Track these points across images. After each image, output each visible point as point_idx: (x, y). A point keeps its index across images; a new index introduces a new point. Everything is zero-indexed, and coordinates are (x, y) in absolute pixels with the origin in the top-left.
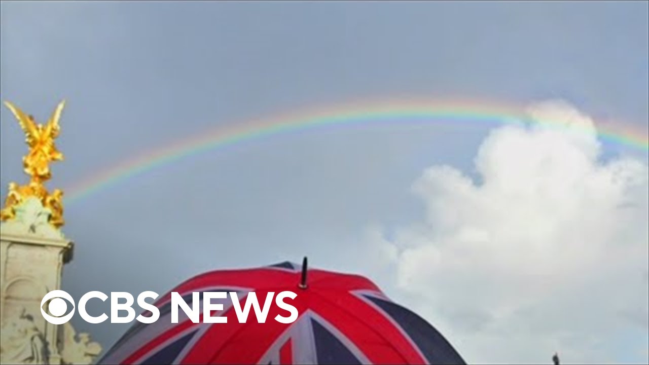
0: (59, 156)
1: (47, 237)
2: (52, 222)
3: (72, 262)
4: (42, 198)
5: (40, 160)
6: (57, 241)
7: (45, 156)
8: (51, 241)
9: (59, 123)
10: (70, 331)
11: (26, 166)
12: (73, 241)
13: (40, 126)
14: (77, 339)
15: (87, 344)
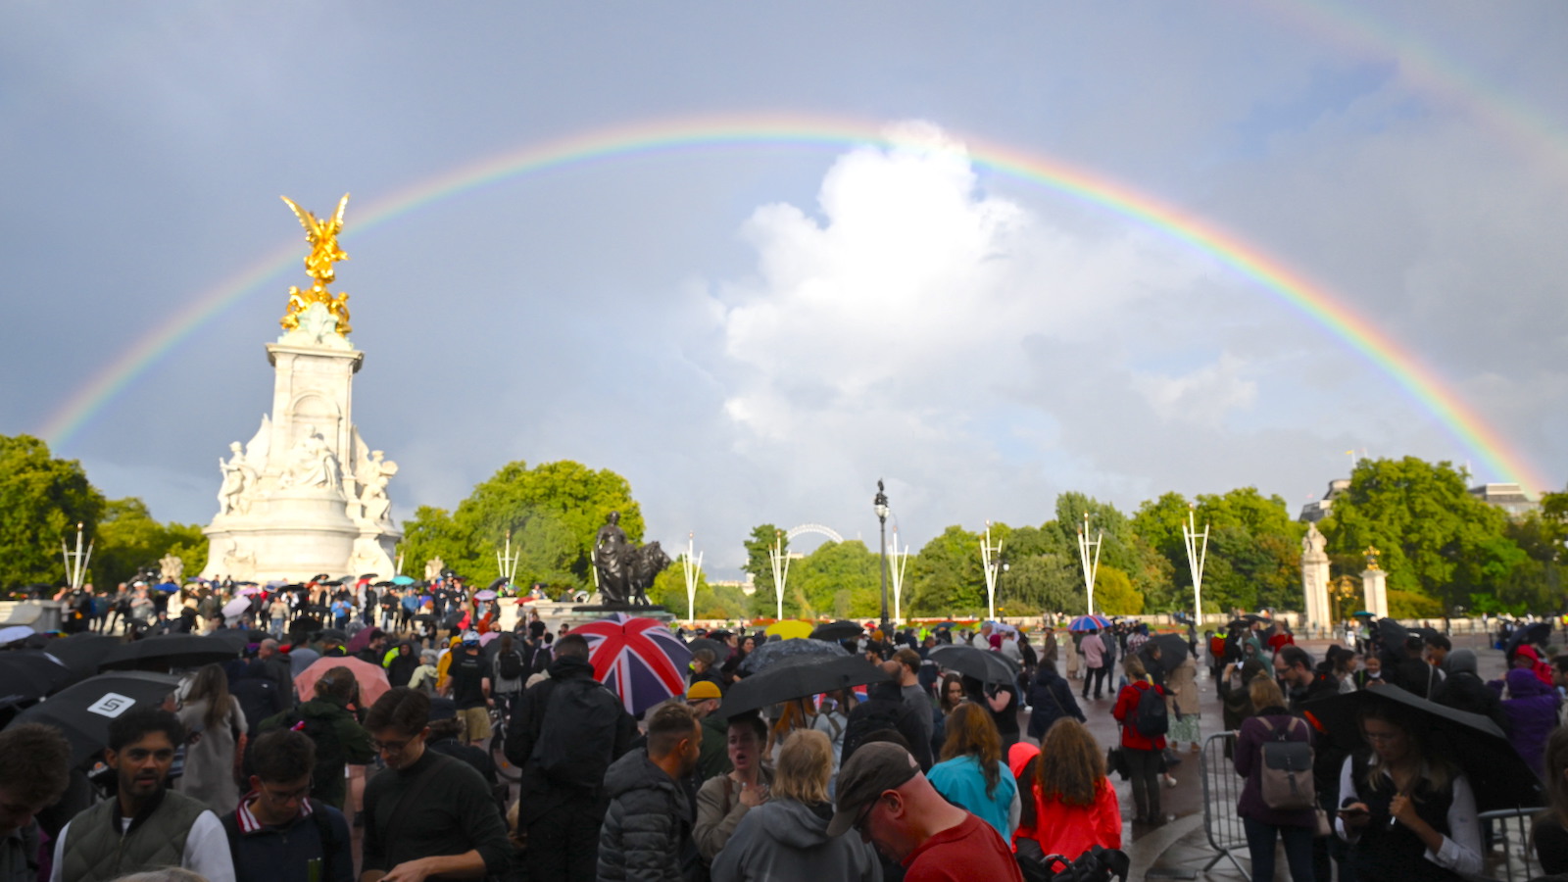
0: (343, 256)
1: (333, 348)
2: (340, 330)
3: (360, 372)
4: (327, 304)
5: (323, 260)
6: (345, 352)
7: (329, 256)
8: (340, 352)
9: (343, 219)
10: (362, 449)
11: (308, 267)
12: (363, 352)
13: (321, 222)
15: (381, 462)
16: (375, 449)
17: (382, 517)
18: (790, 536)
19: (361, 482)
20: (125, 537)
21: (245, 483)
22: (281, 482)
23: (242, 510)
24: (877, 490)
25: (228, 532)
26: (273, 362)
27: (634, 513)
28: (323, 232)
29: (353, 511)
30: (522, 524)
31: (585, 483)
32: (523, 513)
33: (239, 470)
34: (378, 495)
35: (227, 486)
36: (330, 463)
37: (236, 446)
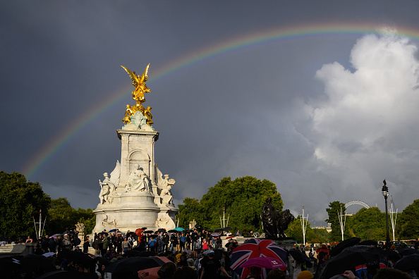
0: (148, 91)
2: (148, 123)
4: (142, 112)
5: (140, 93)
6: (151, 132)
7: (142, 91)
8: (149, 132)
9: (148, 75)
10: (160, 174)
11: (134, 96)
12: (158, 132)
13: (139, 76)
14: (164, 178)
15: (168, 180)
16: (165, 174)
17: (169, 203)
18: (346, 206)
19: (160, 188)
20: (59, 215)
21: (110, 190)
22: (126, 189)
23: (109, 202)
24: (383, 184)
25: (104, 211)
26: (121, 139)
27: (278, 198)
28: (139, 81)
29: (157, 201)
30: (230, 205)
31: (257, 186)
32: (230, 200)
33: (107, 184)
34: (167, 194)
35: (103, 192)
36: (146, 180)
37: (106, 174)
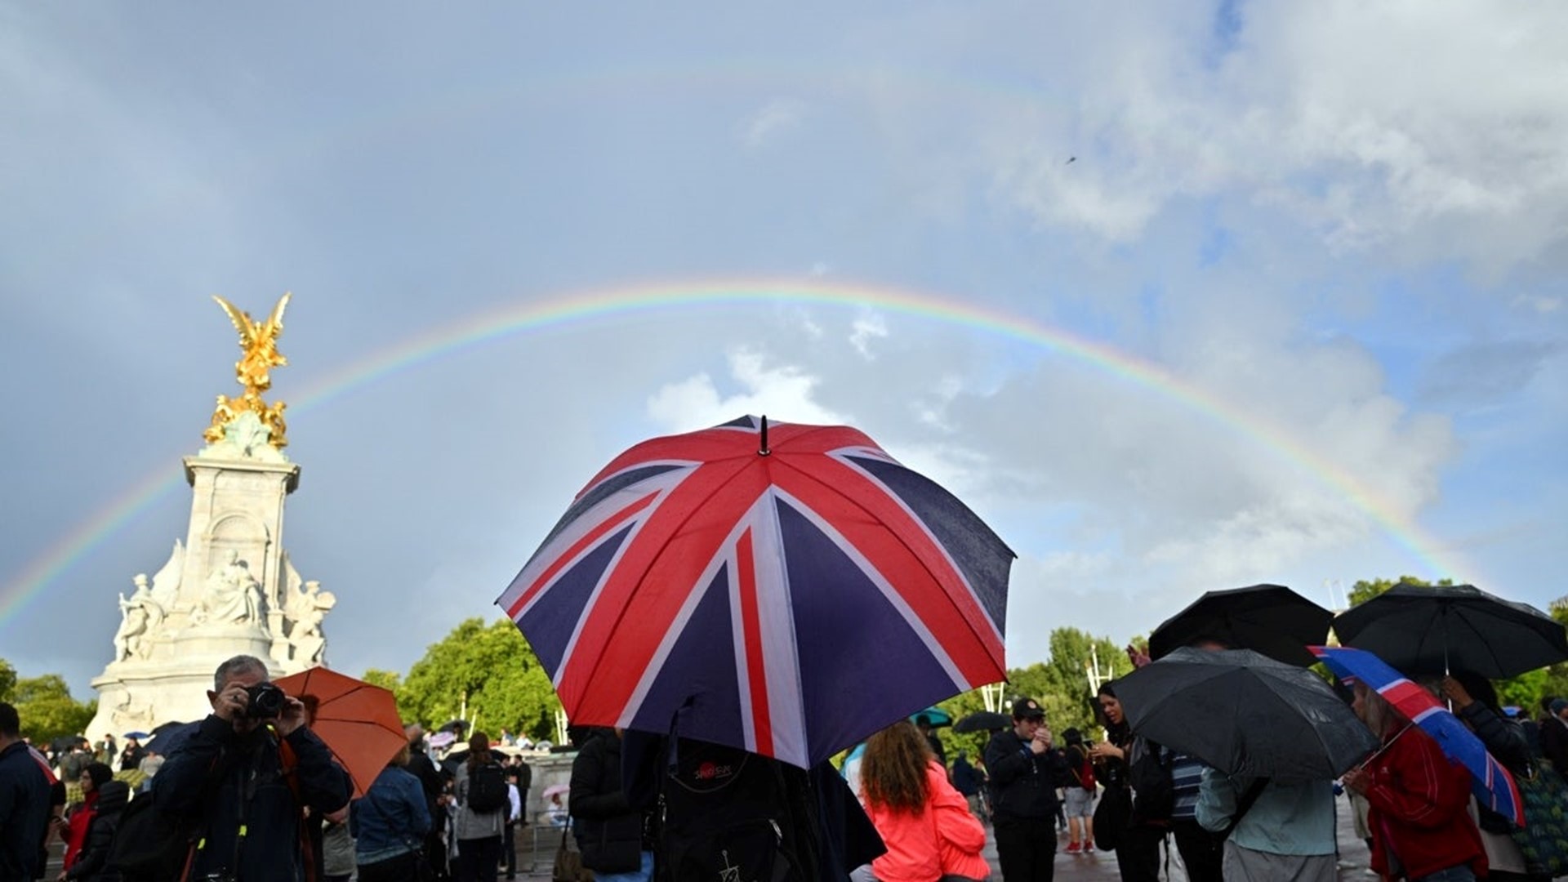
0: (281, 361)
1: (264, 461)
2: (273, 442)
3: (296, 492)
4: (260, 413)
5: (257, 366)
6: (277, 466)
7: (264, 360)
8: (271, 466)
9: (282, 321)
10: (294, 578)
11: (240, 373)
12: (299, 465)
13: (258, 324)
14: (303, 589)
15: (316, 595)
16: (309, 579)
19: (291, 618)
21: (149, 623)
22: (193, 618)
23: (142, 656)
25: (121, 681)
26: (191, 480)
28: (260, 337)
29: (279, 652)
30: (480, 686)
32: (481, 674)
33: (142, 606)
34: (310, 633)
35: (126, 627)
36: (253, 594)
37: (140, 579)
